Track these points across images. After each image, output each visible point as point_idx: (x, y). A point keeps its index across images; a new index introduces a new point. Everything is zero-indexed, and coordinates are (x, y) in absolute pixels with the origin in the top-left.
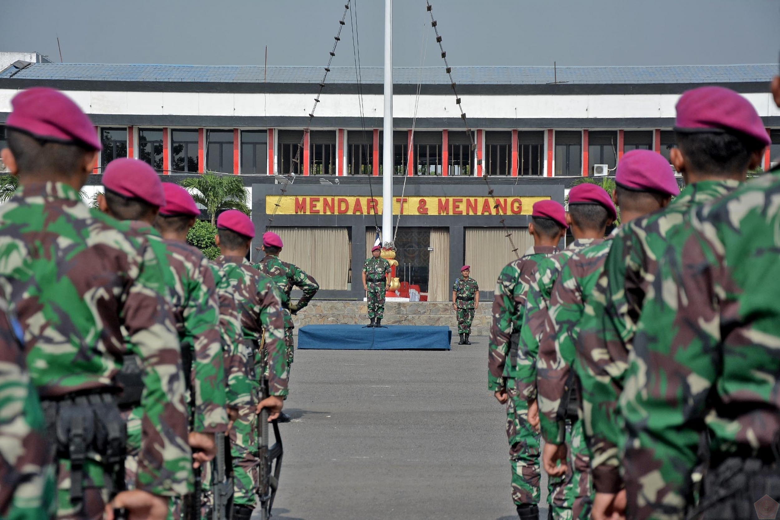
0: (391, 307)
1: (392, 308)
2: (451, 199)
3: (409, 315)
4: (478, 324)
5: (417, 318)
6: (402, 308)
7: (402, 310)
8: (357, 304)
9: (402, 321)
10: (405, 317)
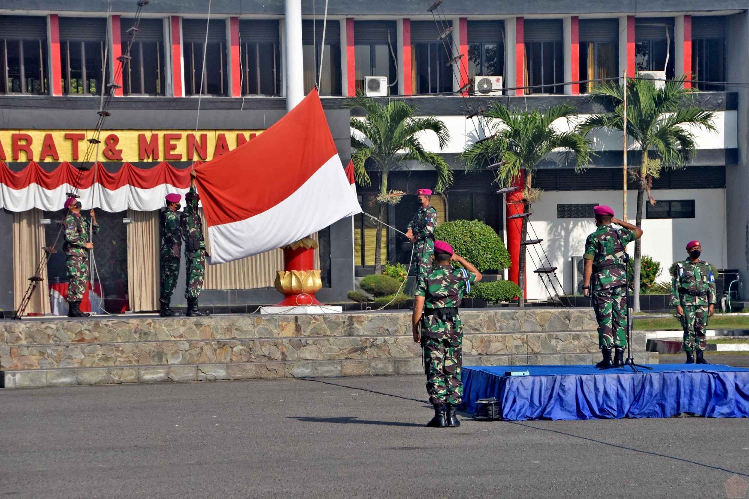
0: (336, 323)
1: (338, 324)
2: (161, 134)
3: (378, 338)
4: (499, 349)
5: (393, 342)
6: (356, 325)
7: (355, 327)
8: (276, 320)
9: (366, 347)
10: (372, 340)
